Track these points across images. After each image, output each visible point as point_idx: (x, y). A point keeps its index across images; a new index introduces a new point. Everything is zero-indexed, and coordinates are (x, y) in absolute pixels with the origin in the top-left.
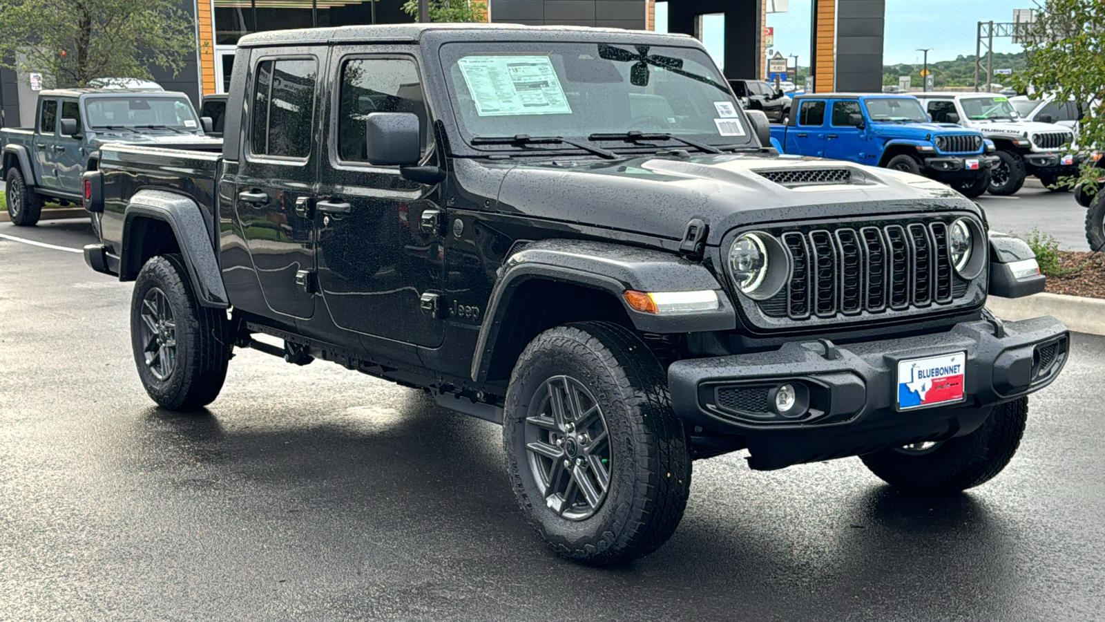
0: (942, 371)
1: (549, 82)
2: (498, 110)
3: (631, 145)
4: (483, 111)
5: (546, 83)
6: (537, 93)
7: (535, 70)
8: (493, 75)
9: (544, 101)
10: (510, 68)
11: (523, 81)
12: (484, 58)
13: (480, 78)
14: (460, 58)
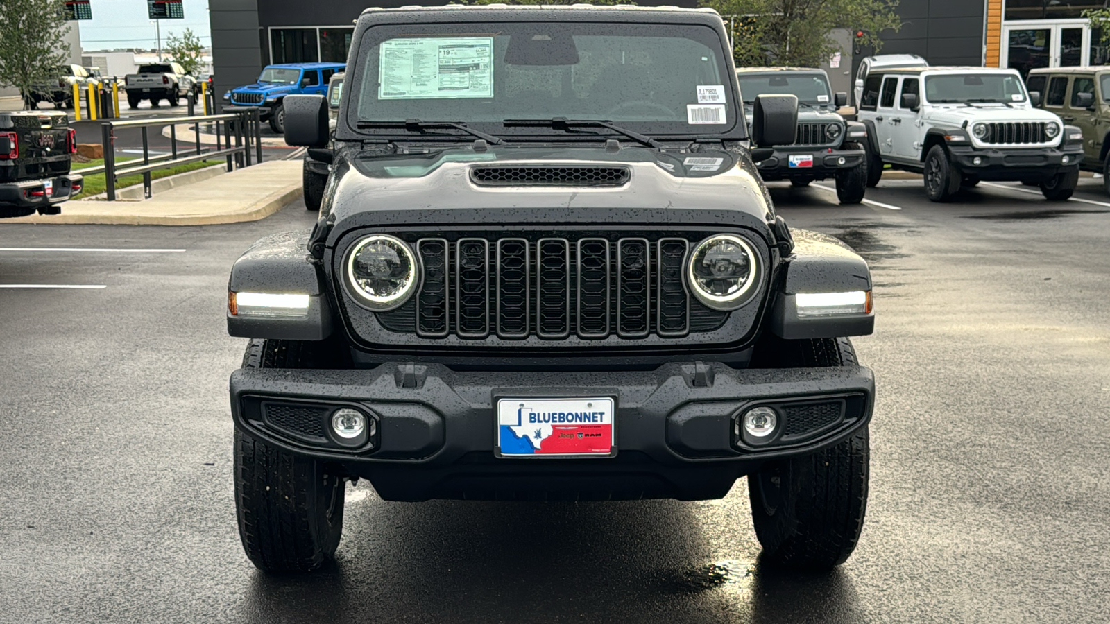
0: (570, 418)
1: (481, 65)
2: (404, 93)
3: (563, 132)
4: (384, 94)
5: (477, 66)
6: (462, 76)
7: (471, 52)
8: (418, 58)
9: (466, 84)
10: (442, 50)
11: (451, 64)
12: (413, 40)
13: (401, 60)
14: (385, 40)
